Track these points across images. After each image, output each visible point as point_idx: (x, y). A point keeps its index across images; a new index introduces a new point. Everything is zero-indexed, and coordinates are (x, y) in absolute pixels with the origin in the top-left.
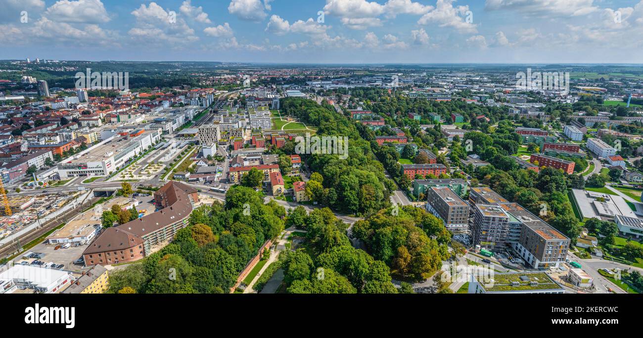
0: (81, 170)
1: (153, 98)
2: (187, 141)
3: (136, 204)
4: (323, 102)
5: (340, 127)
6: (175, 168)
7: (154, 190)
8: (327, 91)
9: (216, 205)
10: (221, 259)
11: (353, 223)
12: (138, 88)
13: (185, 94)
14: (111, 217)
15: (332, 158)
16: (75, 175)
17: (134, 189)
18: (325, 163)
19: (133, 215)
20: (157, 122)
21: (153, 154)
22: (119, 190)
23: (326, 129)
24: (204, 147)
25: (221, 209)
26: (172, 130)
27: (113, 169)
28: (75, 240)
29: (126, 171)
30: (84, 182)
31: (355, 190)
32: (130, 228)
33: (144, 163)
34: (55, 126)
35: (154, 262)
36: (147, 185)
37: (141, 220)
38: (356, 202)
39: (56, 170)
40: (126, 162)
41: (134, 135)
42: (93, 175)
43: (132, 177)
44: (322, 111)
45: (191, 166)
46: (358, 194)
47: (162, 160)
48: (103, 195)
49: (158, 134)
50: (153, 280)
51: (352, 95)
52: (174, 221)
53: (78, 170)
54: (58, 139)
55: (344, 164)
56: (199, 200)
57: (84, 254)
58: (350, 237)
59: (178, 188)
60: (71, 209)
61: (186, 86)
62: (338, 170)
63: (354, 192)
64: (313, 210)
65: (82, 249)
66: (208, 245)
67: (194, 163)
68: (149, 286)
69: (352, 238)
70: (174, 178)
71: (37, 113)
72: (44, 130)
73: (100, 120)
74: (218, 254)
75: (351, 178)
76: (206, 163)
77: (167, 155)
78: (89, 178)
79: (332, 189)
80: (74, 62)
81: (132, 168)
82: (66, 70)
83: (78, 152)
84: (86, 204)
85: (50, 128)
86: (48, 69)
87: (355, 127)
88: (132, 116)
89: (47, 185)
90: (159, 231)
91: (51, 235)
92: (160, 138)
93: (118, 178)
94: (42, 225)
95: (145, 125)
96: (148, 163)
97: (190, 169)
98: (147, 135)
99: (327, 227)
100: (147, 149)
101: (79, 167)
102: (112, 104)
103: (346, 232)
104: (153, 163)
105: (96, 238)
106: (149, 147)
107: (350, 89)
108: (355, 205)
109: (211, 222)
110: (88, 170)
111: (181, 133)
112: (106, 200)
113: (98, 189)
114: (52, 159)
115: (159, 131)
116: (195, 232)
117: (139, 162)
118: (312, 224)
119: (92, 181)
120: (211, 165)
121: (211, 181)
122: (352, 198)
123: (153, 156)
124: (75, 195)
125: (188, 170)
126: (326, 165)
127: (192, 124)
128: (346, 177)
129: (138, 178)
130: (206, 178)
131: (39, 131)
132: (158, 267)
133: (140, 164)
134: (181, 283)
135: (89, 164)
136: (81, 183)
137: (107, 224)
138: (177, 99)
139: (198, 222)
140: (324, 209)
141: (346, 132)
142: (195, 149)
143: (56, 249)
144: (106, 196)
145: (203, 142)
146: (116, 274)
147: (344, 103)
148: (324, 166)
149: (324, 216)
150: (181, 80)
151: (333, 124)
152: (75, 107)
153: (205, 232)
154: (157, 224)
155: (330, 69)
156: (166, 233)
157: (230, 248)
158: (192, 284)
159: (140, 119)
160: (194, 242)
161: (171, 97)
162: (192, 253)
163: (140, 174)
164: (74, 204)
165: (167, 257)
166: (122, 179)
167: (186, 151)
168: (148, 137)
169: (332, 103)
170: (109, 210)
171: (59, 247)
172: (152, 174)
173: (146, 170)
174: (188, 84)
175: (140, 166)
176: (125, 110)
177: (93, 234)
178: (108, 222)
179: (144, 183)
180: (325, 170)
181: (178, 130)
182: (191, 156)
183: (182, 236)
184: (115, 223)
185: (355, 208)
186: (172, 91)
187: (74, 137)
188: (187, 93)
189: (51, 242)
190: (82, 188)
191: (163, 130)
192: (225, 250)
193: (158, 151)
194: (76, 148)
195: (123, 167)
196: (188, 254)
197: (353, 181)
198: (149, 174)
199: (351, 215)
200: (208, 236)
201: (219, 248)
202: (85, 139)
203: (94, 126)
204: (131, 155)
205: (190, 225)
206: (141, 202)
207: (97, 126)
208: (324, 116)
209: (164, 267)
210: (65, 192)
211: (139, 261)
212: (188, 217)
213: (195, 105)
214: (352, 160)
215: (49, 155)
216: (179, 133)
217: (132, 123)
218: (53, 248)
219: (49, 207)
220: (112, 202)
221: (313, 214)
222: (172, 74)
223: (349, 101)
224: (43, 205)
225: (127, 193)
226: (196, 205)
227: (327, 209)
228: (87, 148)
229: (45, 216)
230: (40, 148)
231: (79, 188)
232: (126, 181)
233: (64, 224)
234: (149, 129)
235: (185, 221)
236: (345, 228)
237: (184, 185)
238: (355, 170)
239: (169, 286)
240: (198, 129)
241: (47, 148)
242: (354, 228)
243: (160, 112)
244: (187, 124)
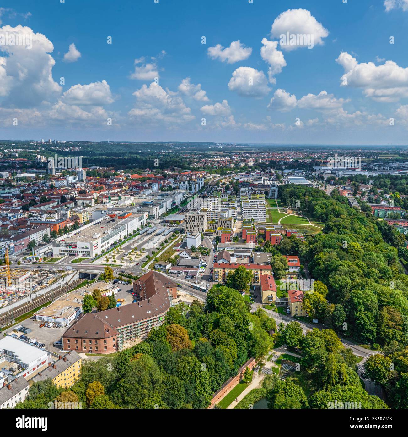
0: (72, 249)
1: (143, 180)
2: (172, 229)
3: (116, 291)
4: (333, 192)
5: (355, 226)
6: (157, 256)
7: (134, 279)
8: (339, 179)
9: (196, 305)
10: (195, 371)
11: (367, 357)
12: (131, 169)
13: (175, 177)
14: (91, 301)
15: (341, 265)
16: (66, 254)
17: (115, 275)
18: (332, 271)
19: (111, 303)
20: (145, 205)
21: (137, 240)
22: (101, 274)
23: (336, 226)
24: (188, 236)
25: (200, 310)
26: (158, 215)
27: (98, 251)
28: (58, 320)
29: (110, 255)
30: (72, 262)
31: (371, 311)
32: (107, 317)
33: (128, 248)
34: (55, 204)
35: (125, 359)
36: (128, 272)
37: (118, 309)
38: (374, 329)
39: (51, 247)
40: (111, 246)
41: (121, 217)
42: (80, 256)
43: (115, 261)
44: (332, 204)
45: (173, 257)
46: (376, 317)
47: (145, 247)
48: (87, 277)
49: (144, 218)
50: (123, 380)
51: (374, 185)
52: (150, 316)
53: (69, 249)
54: (56, 216)
55: (358, 274)
56: (178, 297)
57: (63, 337)
58: (362, 375)
59: (157, 280)
60: (58, 288)
61: (177, 168)
62: (349, 281)
63: (370, 314)
64: (311, 330)
65: (63, 330)
66: (182, 351)
67: (177, 253)
68: (118, 386)
69: (364, 378)
70: (154, 268)
71: (43, 191)
72: (47, 207)
73: (93, 200)
74: (192, 364)
75: (366, 294)
76: (189, 254)
77: (150, 241)
78: (77, 258)
79: (339, 305)
80: (79, 142)
81: (116, 252)
82: (71, 150)
83: (71, 230)
84: (71, 285)
85: (51, 205)
86: (57, 148)
87: (376, 227)
88: (122, 198)
89: (42, 261)
90: (134, 325)
91: (39, 311)
92: (145, 223)
93: (101, 261)
94: (33, 301)
95: (133, 208)
96: (131, 249)
97: (172, 259)
98: (133, 218)
99: (330, 357)
100: (132, 233)
101: (70, 246)
102: (105, 184)
103: (357, 368)
104: (136, 249)
105: (76, 322)
106: (135, 231)
107: (371, 177)
108: (371, 332)
109: (187, 325)
110: (77, 249)
111: (167, 218)
112: (88, 283)
113: (83, 271)
114: (49, 236)
115: (145, 214)
116: (170, 333)
117: (123, 246)
118: (309, 348)
119: (79, 262)
120: (195, 258)
121: (193, 276)
122: (367, 321)
123: (136, 241)
124: (63, 274)
125: (170, 261)
126: (333, 273)
127: (179, 209)
128: (360, 292)
129: (120, 264)
130: (187, 272)
131: (42, 208)
132: (129, 366)
133: (124, 249)
134: (149, 390)
135: (79, 244)
136: (70, 262)
137: (87, 309)
138: (166, 182)
139: (174, 321)
140: (327, 330)
141: (363, 232)
142: (179, 237)
143: (41, 326)
144: (89, 279)
145: (188, 230)
146: (89, 365)
147: (363, 195)
148: (329, 274)
149: (327, 341)
150: (173, 161)
151: (345, 221)
152: (74, 186)
153: (181, 335)
154: (133, 317)
155: (346, 152)
156: (141, 329)
157: (206, 359)
158: (161, 393)
159: (129, 201)
160: (168, 344)
161: (160, 179)
162: (165, 357)
163: (122, 260)
164: (61, 283)
165: (139, 357)
166: (105, 262)
167: (170, 239)
168: (135, 220)
169: (346, 194)
170: (91, 294)
171: (44, 325)
172: (134, 261)
173: (129, 256)
174: (179, 166)
175: (124, 251)
176: (116, 191)
177: (73, 317)
178: (88, 307)
179: (125, 269)
180: (331, 280)
181: (164, 215)
182: (174, 246)
183: (156, 335)
184: (94, 309)
185: (370, 337)
186: (162, 173)
187: (69, 216)
188: (177, 175)
189: (37, 319)
190: (70, 268)
191: (150, 214)
192: (200, 361)
193: (143, 236)
194: (70, 226)
195: (108, 250)
196: (160, 358)
197: (369, 299)
198: (131, 261)
199: (365, 345)
200: (183, 340)
201: (194, 357)
202: (78, 218)
203: (88, 206)
204: (116, 238)
205: (165, 324)
206: (120, 290)
207: (90, 206)
208: (334, 210)
209: (134, 368)
210: (55, 270)
211: (111, 355)
212: (164, 314)
213: (184, 189)
214: (370, 270)
215: (47, 231)
216: (164, 219)
217: (122, 204)
218: (39, 325)
219: (40, 283)
220: (95, 285)
221: (311, 335)
222: (164, 156)
223: (369, 193)
224: (37, 280)
225: (108, 278)
226: (174, 302)
227: (331, 331)
228: (79, 227)
229: (36, 291)
230: (41, 224)
231: (67, 268)
232: (109, 265)
233: (51, 302)
234: (136, 212)
235: (162, 318)
236: (355, 361)
237: (164, 277)
238: (374, 284)
239: (138, 390)
240: (184, 216)
241: (48, 224)
242: (369, 364)
243: (149, 195)
244: (174, 209)
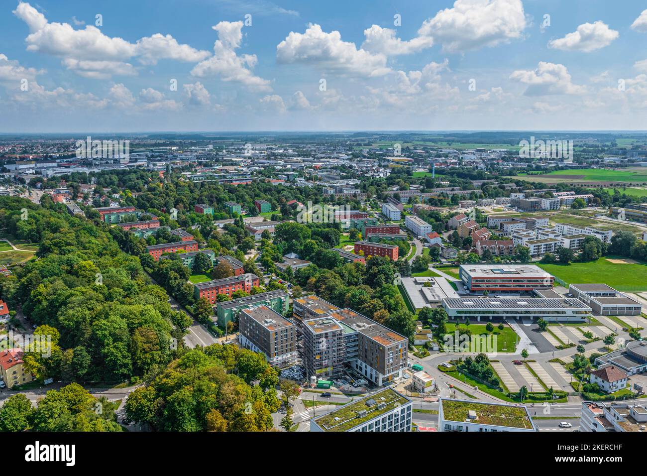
4: (43, 199)
5: (82, 239)
8: (49, 180)
11: (127, 397)
15: (72, 295)
18: (60, 306)
23: (55, 245)
31: (121, 340)
38: (128, 361)
44: (43, 216)
46: (128, 345)
51: (98, 183)
55: (97, 301)
58: (124, 422)
62: (87, 312)
63: (120, 345)
64: (44, 396)
69: (127, 424)
75: (112, 322)
79: (79, 348)
87: (111, 236)
99: (78, 419)
103: (116, 416)
107: (92, 174)
108: (125, 365)
118: (45, 422)
122: (119, 355)
126: (63, 308)
128: (103, 322)
140: (68, 387)
141: (94, 246)
147: (85, 198)
148: (57, 311)
149: (70, 401)
151: (68, 235)
155: (51, 142)
169: (63, 200)
180: (61, 318)
185: (126, 371)
197: (116, 326)
199: (121, 385)
208: (48, 223)
214: (111, 291)
221: (46, 403)
223: (94, 194)
227: (75, 386)
236: (112, 409)
238: (119, 306)
242: (130, 404)
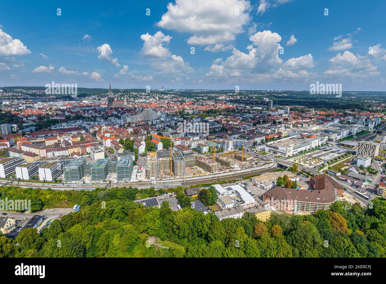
0: (275, 150)
1: (328, 116)
2: (345, 150)
3: (298, 179)
6: (331, 166)
7: (311, 175)
9: (357, 207)
10: (349, 250)
12: (319, 108)
13: (354, 116)
14: (282, 181)
16: (272, 151)
17: (299, 170)
19: (294, 186)
20: (326, 132)
21: (317, 152)
22: (290, 167)
24: (359, 157)
25: (360, 211)
26: (336, 139)
27: (291, 154)
28: (263, 185)
29: (297, 158)
30: (275, 157)
32: (290, 192)
33: (310, 156)
34: (270, 124)
35: (298, 221)
36: (308, 171)
37: (298, 190)
39: (264, 146)
40: (299, 152)
41: (308, 137)
42: (279, 154)
43: (300, 162)
45: (343, 169)
47: (322, 158)
48: (281, 167)
49: (324, 140)
50: (294, 232)
52: (318, 201)
53: (273, 149)
54: (269, 131)
56: (343, 196)
57: (264, 194)
59: (328, 180)
60: (265, 168)
61: (357, 109)
65: (264, 192)
66: (340, 233)
67: (347, 167)
68: (290, 234)
70: (327, 173)
71: (265, 117)
72: (265, 125)
73: (292, 125)
74: (347, 245)
76: (357, 170)
77: (326, 155)
78: (277, 155)
80: (288, 91)
81: (302, 157)
82: (283, 95)
83: (276, 140)
84: (272, 168)
85: (268, 125)
86: (275, 95)
88: (311, 125)
89: (259, 153)
90: (307, 203)
91: (254, 177)
92: (325, 143)
93: (292, 160)
94: (252, 171)
95: (318, 132)
96: (312, 157)
97: (342, 170)
98: (316, 139)
100: (314, 148)
101: (275, 148)
102: (301, 116)
104: (315, 158)
105: (272, 189)
106: (316, 147)
109: (348, 217)
110: (278, 151)
111: (342, 143)
112: (282, 170)
113: (280, 163)
114: (264, 141)
115: (326, 138)
116: (332, 217)
117: (307, 154)
119: (278, 158)
120: (362, 174)
121: (358, 186)
123: (317, 153)
124: (268, 162)
125: (340, 171)
127: (354, 138)
129: (303, 164)
130: (354, 182)
131: (263, 125)
132: (299, 226)
133: (307, 156)
134: (311, 246)
135: (280, 148)
136: (273, 157)
137: (279, 185)
138: (346, 118)
139: (337, 211)
142: (350, 157)
143: (254, 185)
144: (283, 168)
145: (359, 154)
146: (275, 215)
150: (354, 105)
152: (282, 116)
153: (341, 222)
154: (307, 198)
156: (311, 207)
157: (360, 247)
158: (319, 252)
159: (315, 128)
160: (329, 224)
161: (341, 116)
162: (325, 231)
163: (305, 162)
164: (267, 166)
165: (307, 223)
166: (294, 161)
167: (342, 156)
168: (317, 140)
170: (282, 177)
171: (255, 185)
172: (313, 165)
173: (310, 161)
174: (358, 108)
175: (307, 157)
176: (307, 121)
177: (271, 186)
178: (279, 183)
179: (306, 168)
181: (340, 140)
182: (345, 162)
183: (321, 215)
184: (283, 185)
186: (344, 112)
187: (276, 132)
188: (356, 114)
189: (253, 181)
190: (273, 160)
191: (329, 138)
192: (354, 245)
193: (322, 151)
194: (276, 137)
195: (297, 155)
196: (322, 230)
198: (311, 164)
200: (342, 226)
201: (349, 240)
202: (281, 134)
203: (288, 127)
204: (303, 149)
205: (329, 210)
206: (301, 180)
207: (289, 128)
209: (303, 228)
210: (265, 159)
211: (289, 215)
212: (330, 204)
213: (360, 124)
215: (264, 138)
216: (340, 143)
217: (310, 129)
218: (253, 184)
219: (256, 164)
220: (285, 173)
222: (347, 100)
224: (255, 162)
225: (294, 171)
226: (339, 199)
228: (281, 139)
229: (254, 167)
230: (261, 134)
231: (271, 159)
232: (296, 163)
233: (260, 175)
234: (319, 135)
235: (327, 206)
237: (333, 180)
239: (303, 242)
240: (358, 143)
241: (264, 134)
243: (330, 126)
244: (350, 137)
